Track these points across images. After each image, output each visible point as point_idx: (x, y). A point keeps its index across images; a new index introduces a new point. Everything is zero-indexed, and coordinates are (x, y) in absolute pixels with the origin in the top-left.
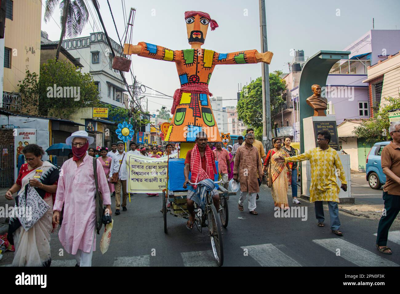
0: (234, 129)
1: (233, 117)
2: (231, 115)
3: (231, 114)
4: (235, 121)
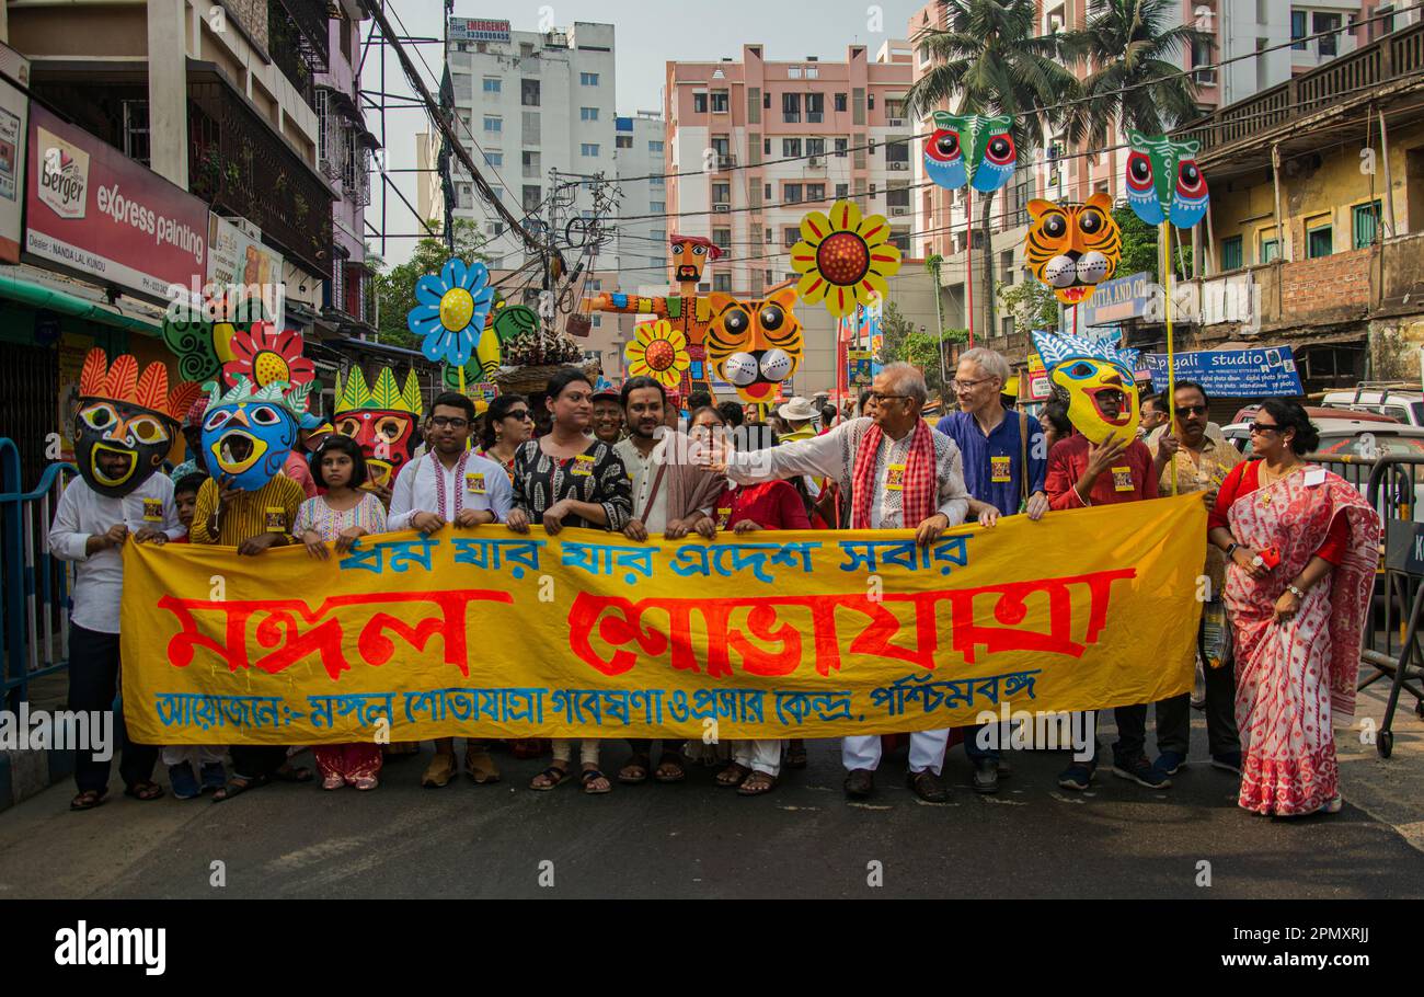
0: (723, 218)
1: (722, 122)
2: (704, 109)
3: (702, 98)
4: (733, 152)
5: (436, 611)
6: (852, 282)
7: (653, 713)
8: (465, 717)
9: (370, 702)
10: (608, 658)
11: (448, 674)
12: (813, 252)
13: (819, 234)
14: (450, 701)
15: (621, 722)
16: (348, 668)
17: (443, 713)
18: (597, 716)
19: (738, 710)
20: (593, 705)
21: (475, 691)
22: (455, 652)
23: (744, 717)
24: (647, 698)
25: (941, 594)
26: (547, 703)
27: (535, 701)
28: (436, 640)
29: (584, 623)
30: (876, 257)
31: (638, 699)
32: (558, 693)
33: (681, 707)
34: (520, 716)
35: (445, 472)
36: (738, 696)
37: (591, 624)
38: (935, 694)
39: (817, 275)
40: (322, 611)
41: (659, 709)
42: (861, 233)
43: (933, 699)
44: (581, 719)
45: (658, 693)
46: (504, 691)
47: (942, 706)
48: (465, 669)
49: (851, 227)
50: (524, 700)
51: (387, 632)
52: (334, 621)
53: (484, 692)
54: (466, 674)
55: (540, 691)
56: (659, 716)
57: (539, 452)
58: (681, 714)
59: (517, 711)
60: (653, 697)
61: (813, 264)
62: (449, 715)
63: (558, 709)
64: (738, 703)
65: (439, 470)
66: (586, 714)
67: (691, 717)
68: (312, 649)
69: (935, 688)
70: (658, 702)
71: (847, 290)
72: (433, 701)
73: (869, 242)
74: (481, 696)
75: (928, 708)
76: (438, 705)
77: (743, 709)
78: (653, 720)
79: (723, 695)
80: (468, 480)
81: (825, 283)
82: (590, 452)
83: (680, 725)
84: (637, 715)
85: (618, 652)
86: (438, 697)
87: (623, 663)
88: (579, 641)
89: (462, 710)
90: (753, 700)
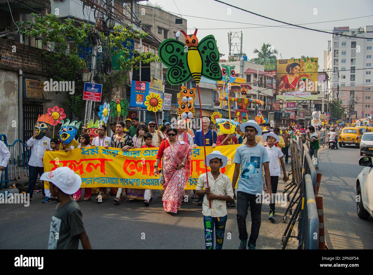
5: (99, 162)
6: (156, 106)
7: (138, 184)
8: (104, 183)
9: (88, 179)
10: (130, 173)
11: (102, 175)
12: (149, 102)
13: (149, 99)
14: (101, 180)
15: (132, 185)
16: (84, 173)
17: (100, 182)
18: (128, 184)
19: (154, 183)
20: (127, 182)
21: (106, 178)
22: (103, 170)
23: (155, 185)
24: (137, 181)
25: (194, 160)
26: (119, 181)
27: (117, 180)
28: (99, 168)
29: (126, 165)
30: (159, 101)
31: (135, 181)
32: (121, 179)
33: (143, 183)
34: (114, 183)
35: (101, 140)
36: (154, 180)
37: (127, 166)
38: (192, 181)
39: (150, 106)
40: (80, 162)
41: (139, 183)
42: (156, 97)
43: (192, 182)
44: (125, 184)
45: (139, 180)
46: (112, 178)
47: (193, 184)
48: (104, 174)
49: (154, 97)
50: (115, 180)
51: (91, 166)
52: (82, 164)
53: (108, 178)
54: (105, 175)
55: (118, 179)
56: (139, 184)
57: (115, 137)
58: (143, 184)
59: (114, 182)
60: (138, 180)
61: (149, 104)
62: (101, 183)
63: (121, 182)
64: (154, 182)
65: (100, 140)
66: (126, 183)
67: (145, 184)
68: (78, 170)
69: (192, 180)
70: (139, 182)
71: (156, 107)
72: (98, 179)
73: (157, 99)
74: (107, 179)
75: (191, 184)
76: (99, 180)
77: (155, 183)
78: (138, 185)
79: (151, 180)
80: (105, 142)
81: (152, 107)
82: (124, 137)
83: (143, 186)
84: (135, 184)
85: (132, 171)
86: (99, 179)
87: (133, 173)
88: (125, 169)
89: (103, 182)
90: (157, 181)
